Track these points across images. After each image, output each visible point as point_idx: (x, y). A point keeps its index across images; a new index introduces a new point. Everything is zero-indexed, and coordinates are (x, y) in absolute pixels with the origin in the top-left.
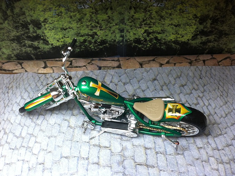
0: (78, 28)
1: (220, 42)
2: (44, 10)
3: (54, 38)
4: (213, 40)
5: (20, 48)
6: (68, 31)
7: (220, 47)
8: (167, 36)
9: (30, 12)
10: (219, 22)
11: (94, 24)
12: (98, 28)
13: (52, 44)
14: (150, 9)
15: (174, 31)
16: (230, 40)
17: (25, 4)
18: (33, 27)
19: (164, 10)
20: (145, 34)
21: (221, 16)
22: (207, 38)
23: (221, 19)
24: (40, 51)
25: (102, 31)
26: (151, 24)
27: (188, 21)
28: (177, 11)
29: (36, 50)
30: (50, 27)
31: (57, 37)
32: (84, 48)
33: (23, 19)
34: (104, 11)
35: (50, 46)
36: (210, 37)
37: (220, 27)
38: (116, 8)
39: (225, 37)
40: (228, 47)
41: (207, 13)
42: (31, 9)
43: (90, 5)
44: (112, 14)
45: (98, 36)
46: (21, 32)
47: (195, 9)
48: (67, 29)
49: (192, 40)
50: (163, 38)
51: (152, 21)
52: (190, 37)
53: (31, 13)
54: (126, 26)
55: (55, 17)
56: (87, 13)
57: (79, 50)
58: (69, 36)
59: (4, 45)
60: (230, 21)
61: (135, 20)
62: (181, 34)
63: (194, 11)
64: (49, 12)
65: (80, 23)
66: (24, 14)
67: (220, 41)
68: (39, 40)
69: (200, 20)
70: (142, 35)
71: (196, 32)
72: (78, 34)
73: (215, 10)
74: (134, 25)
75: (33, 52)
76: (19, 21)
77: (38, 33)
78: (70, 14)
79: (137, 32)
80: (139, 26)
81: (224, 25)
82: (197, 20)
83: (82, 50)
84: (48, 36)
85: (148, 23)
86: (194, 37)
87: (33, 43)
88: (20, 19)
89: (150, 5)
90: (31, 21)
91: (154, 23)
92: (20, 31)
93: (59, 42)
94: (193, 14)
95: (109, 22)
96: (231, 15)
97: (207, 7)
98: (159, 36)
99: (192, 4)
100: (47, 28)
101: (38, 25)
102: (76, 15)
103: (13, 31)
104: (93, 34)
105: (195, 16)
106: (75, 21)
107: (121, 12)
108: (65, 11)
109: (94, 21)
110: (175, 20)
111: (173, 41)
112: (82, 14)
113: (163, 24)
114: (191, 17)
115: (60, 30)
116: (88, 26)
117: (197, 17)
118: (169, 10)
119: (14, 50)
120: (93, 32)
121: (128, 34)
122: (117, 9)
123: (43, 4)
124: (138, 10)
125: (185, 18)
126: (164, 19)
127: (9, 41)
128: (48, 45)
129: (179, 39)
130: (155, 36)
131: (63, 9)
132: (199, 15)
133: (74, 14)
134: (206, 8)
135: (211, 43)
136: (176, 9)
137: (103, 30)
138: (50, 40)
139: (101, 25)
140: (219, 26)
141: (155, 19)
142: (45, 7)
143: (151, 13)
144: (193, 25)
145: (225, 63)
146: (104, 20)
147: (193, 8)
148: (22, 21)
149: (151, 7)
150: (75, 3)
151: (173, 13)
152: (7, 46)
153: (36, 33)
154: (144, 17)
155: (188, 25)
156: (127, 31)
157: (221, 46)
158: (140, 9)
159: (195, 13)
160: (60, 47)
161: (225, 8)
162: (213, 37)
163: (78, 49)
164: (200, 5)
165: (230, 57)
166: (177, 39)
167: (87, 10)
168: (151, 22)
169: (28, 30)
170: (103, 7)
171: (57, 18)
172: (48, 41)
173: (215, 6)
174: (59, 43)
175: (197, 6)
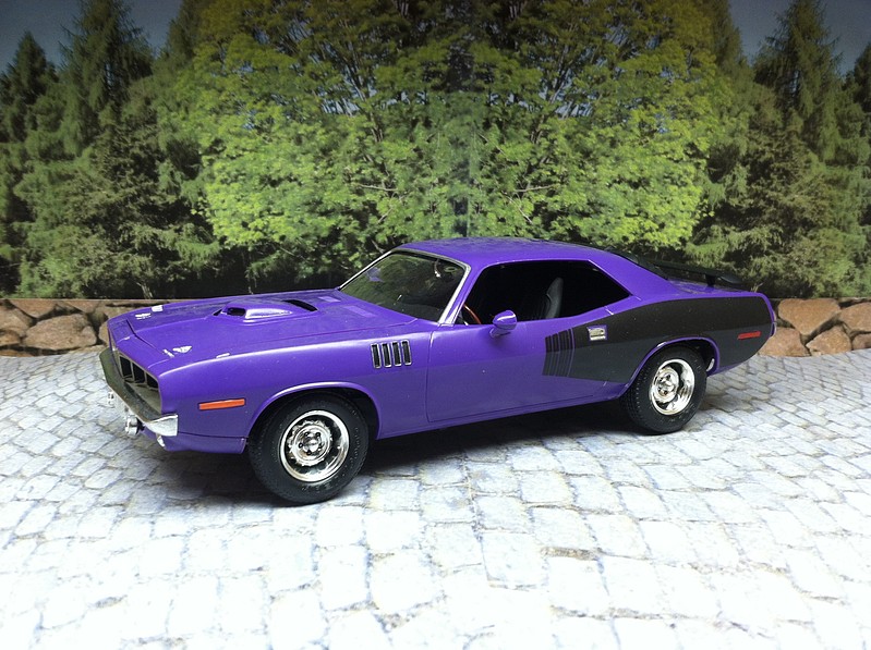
0: (317, 179)
1: (792, 254)
2: (218, 109)
3: (233, 215)
4: (766, 244)
5: (109, 256)
6: (285, 190)
7: (796, 275)
8: (608, 223)
9: (172, 114)
10: (775, 177)
11: (370, 170)
12: (382, 187)
13: (223, 239)
14: (549, 127)
15: (631, 204)
16: (824, 248)
17: (162, 85)
18: (171, 169)
19: (590, 129)
20: (538, 220)
21: (777, 154)
22: (745, 233)
23: (777, 165)
24: (176, 270)
25: (393, 199)
26: (555, 182)
27: (672, 167)
28: (631, 131)
29: (163, 264)
30: (228, 169)
31: (244, 209)
32: (329, 265)
33: (145, 138)
34: (404, 128)
35: (215, 247)
36: (754, 233)
37: (780, 194)
38: (441, 122)
39: (805, 235)
40: (826, 278)
41: (730, 141)
42: (179, 105)
43: (362, 105)
44: (428, 141)
45: (379, 217)
46: (128, 190)
47: (687, 122)
48: (280, 180)
49: (697, 243)
50: (598, 232)
51: (557, 169)
52: (685, 229)
53: (175, 117)
54: (475, 191)
55: (249, 137)
56: (352, 129)
57: (310, 270)
58: (283, 209)
59: (57, 242)
60: (807, 171)
61: (501, 167)
62: (655, 216)
63: (684, 130)
64: (234, 117)
65: (325, 164)
66: (152, 120)
67: (791, 250)
68: (182, 220)
69: (711, 163)
70: (528, 224)
71: (704, 209)
72: (314, 206)
73: (753, 132)
74: (500, 186)
75: (150, 273)
76: (132, 147)
77: (182, 194)
78: (296, 128)
79: (509, 213)
80: (516, 191)
81: (793, 187)
82: (699, 164)
83: (320, 270)
84: (213, 207)
85: (543, 179)
86: (702, 232)
87: (158, 231)
88: (134, 140)
89: (546, 111)
90: (170, 147)
91: (564, 177)
92: (124, 185)
93: (249, 229)
94: (686, 143)
95: (419, 170)
96: (807, 153)
97: (725, 118)
98: (584, 226)
99: (675, 108)
100: (216, 174)
101: (188, 161)
102: (314, 133)
103: (100, 184)
104: (365, 210)
105: (694, 152)
106: (310, 156)
107: (458, 139)
108: (283, 119)
109: (371, 163)
110: (630, 162)
111: (631, 245)
112: (333, 133)
113: (594, 181)
114: (680, 153)
115: (257, 182)
116: (348, 177)
117: (698, 154)
118: (608, 129)
119: (85, 263)
120: (364, 203)
121: (479, 220)
122: (445, 126)
123: (219, 87)
124: (510, 130)
125: (659, 155)
126: (595, 162)
127: (78, 224)
128: (208, 242)
129: (648, 236)
130: (568, 226)
131: (276, 111)
132: (703, 146)
133: (311, 129)
134: (724, 124)
135: (761, 255)
136: (629, 122)
137: (396, 195)
138: (217, 222)
139: (391, 177)
140: (774, 189)
141: (567, 162)
142: (223, 97)
143: (552, 141)
144: (690, 182)
145: (829, 345)
146: (404, 162)
147: (681, 119)
148: (141, 148)
149: (550, 120)
150: (317, 92)
151: (620, 138)
152: (67, 245)
153: (178, 195)
154: (528, 155)
155: (673, 183)
156: (477, 209)
157: (799, 271)
158: (517, 129)
159: (689, 136)
160: (250, 249)
161: (781, 125)
162: (765, 230)
163: (309, 266)
164: (702, 112)
165: (841, 319)
166: (642, 235)
167: (352, 122)
168: (553, 174)
169: (152, 183)
170: (401, 116)
171: (253, 141)
172: (209, 227)
173: (750, 118)
174: (246, 233)
175: (692, 114)
